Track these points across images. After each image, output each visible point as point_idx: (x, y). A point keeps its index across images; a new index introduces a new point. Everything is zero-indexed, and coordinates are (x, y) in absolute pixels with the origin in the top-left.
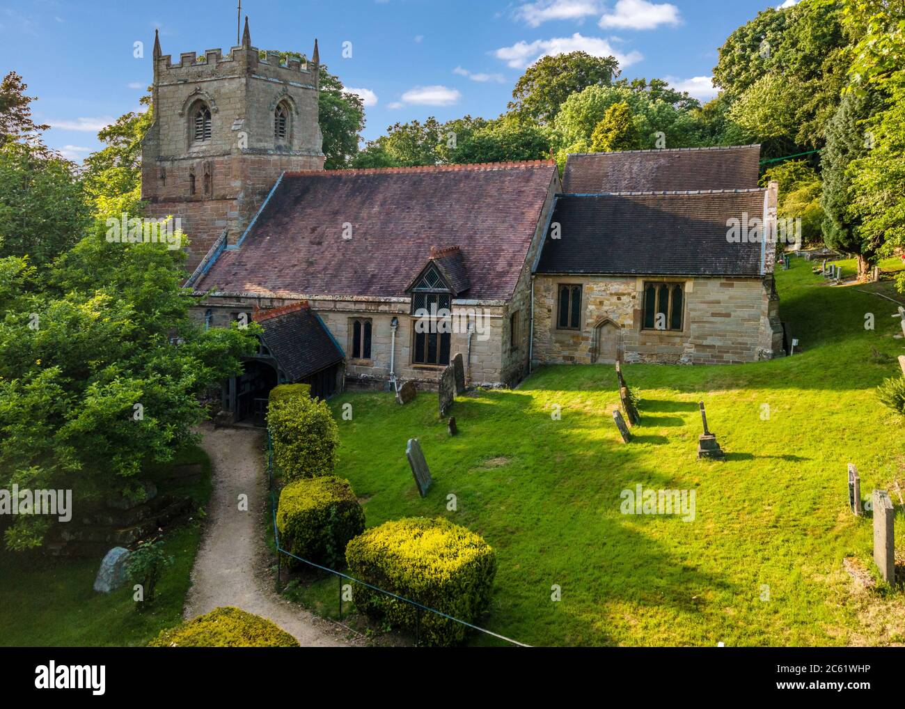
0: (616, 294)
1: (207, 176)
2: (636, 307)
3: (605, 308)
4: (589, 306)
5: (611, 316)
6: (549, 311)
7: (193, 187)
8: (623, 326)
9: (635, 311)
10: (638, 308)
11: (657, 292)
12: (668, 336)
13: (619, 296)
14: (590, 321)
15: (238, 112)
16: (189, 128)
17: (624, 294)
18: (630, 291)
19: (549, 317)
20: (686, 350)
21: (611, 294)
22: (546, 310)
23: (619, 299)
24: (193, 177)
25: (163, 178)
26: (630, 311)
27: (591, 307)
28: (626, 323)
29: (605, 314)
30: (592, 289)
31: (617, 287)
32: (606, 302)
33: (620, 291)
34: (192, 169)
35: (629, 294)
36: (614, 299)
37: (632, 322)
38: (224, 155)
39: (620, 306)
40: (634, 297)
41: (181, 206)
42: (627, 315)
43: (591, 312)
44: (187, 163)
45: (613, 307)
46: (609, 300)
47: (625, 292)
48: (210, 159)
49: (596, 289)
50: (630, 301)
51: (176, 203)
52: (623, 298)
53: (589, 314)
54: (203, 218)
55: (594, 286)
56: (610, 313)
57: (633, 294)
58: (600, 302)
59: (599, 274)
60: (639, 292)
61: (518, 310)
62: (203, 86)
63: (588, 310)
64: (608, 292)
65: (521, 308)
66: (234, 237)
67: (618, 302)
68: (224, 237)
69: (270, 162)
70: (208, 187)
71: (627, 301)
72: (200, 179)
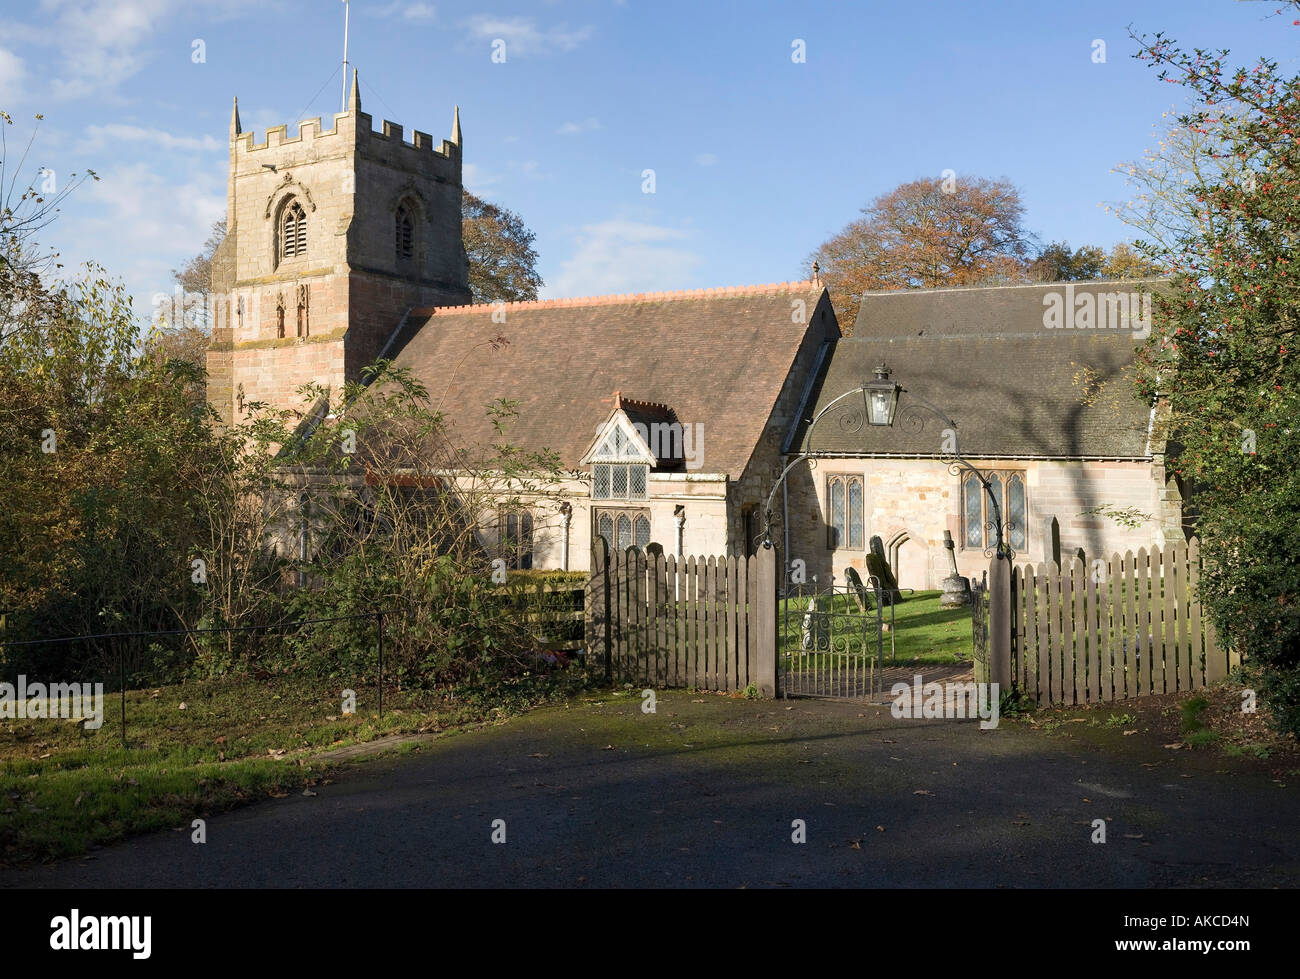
0: (919, 489)
1: (300, 307)
2: (951, 511)
3: (900, 513)
4: (876, 510)
5: (912, 527)
6: (815, 518)
7: (282, 327)
8: (932, 542)
9: (949, 517)
10: (954, 512)
13: (922, 492)
15: (344, 209)
16: (276, 238)
17: (930, 490)
18: (938, 484)
19: (814, 529)
21: (910, 489)
22: (811, 514)
23: (922, 497)
24: (281, 310)
26: (941, 517)
27: (879, 511)
28: (935, 537)
29: (901, 523)
30: (878, 479)
31: (918, 476)
32: (902, 503)
33: (924, 485)
34: (281, 297)
35: (938, 489)
36: (914, 498)
38: (324, 275)
39: (924, 508)
40: (946, 495)
41: (265, 355)
42: (936, 523)
43: (879, 519)
44: (274, 289)
45: (912, 511)
46: (905, 499)
47: (931, 486)
48: (305, 282)
49: (885, 481)
50: (940, 501)
51: (259, 351)
52: (929, 495)
53: (876, 523)
54: (296, 372)
55: (883, 476)
56: (909, 522)
57: (945, 489)
58: (893, 502)
59: (888, 455)
60: (953, 486)
61: (758, 504)
62: (296, 173)
63: (874, 516)
64: (905, 486)
65: (763, 502)
66: (338, 399)
67: (920, 502)
68: (326, 398)
69: (388, 291)
70: (302, 325)
71: (937, 500)
72: (291, 313)
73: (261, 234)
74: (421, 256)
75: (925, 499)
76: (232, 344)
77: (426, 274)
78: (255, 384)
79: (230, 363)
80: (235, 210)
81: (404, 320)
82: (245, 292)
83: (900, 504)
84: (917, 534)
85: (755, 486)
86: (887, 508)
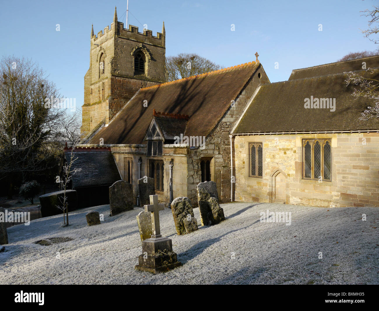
0: (283, 149)
1: (103, 90)
2: (297, 160)
3: (276, 161)
4: (267, 159)
5: (281, 167)
6: (244, 163)
7: (99, 97)
8: (289, 175)
9: (296, 163)
10: (299, 160)
11: (311, 147)
13: (285, 151)
14: (268, 171)
15: (112, 55)
16: (99, 68)
17: (288, 149)
18: (292, 146)
19: (243, 168)
20: (334, 197)
21: (280, 149)
22: (242, 162)
23: (285, 153)
24: (99, 91)
25: (92, 93)
26: (293, 163)
28: (290, 173)
29: (276, 165)
30: (267, 145)
31: (284, 143)
32: (277, 156)
33: (286, 147)
34: (99, 87)
35: (292, 149)
36: (282, 153)
37: (294, 172)
39: (286, 158)
40: (295, 152)
41: (96, 106)
42: (291, 166)
43: (268, 164)
44: (98, 85)
45: (281, 159)
46: (278, 154)
47: (289, 147)
48: (104, 81)
49: (270, 145)
50: (293, 155)
51: (95, 106)
52: (288, 152)
53: (267, 165)
54: (102, 112)
55: (270, 143)
56: (280, 165)
57: (295, 149)
58: (273, 156)
59: (271, 133)
60: (298, 147)
61: (212, 157)
62: (103, 45)
63: (266, 162)
64: (278, 148)
65: (216, 156)
66: (108, 120)
67: (284, 155)
68: (105, 120)
69: (130, 82)
70: (103, 96)
71: (291, 155)
72: (101, 92)
73: (96, 67)
75: (286, 154)
76: (90, 104)
77: (149, 77)
78: (94, 117)
79: (89, 110)
80: (91, 61)
81: (137, 92)
82: (93, 87)
83: (276, 157)
84: (283, 171)
85: (210, 149)
86: (271, 158)
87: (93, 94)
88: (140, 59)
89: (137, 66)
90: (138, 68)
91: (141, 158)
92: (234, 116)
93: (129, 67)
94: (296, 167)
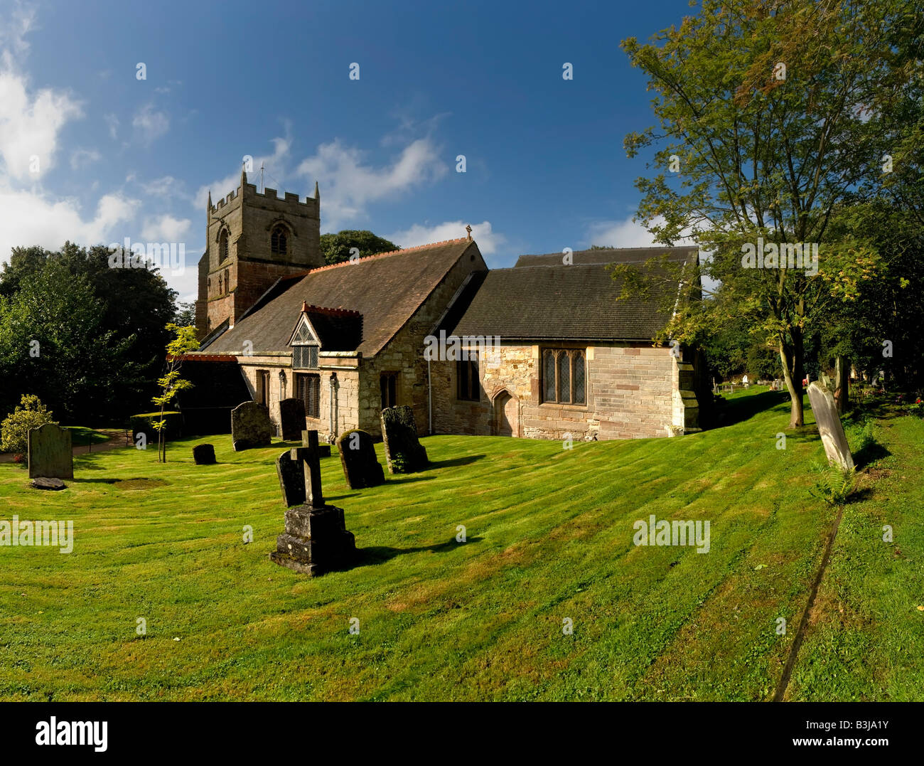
0: (513, 361)
1: (225, 279)
2: (534, 377)
3: (501, 378)
4: (486, 375)
5: (509, 388)
6: (449, 380)
7: (221, 290)
8: (521, 397)
9: (532, 381)
10: (536, 377)
11: (556, 360)
12: (570, 410)
13: (515, 363)
14: (488, 391)
15: (239, 231)
17: (520, 362)
18: (526, 358)
19: (449, 387)
20: (591, 427)
21: (507, 362)
22: (446, 379)
23: (515, 367)
24: (220, 282)
25: (210, 285)
26: (528, 381)
27: (488, 376)
28: (524, 394)
29: (502, 384)
31: (512, 353)
32: (503, 371)
33: (517, 359)
34: (221, 276)
35: (526, 361)
36: (510, 368)
37: (530, 394)
38: (233, 264)
39: (516, 374)
40: (531, 365)
41: (216, 302)
42: (525, 385)
43: (488, 381)
44: (219, 273)
45: (509, 376)
46: (505, 369)
47: (521, 360)
48: (227, 268)
50: (527, 370)
51: (214, 302)
52: (520, 366)
53: (486, 383)
54: (225, 310)
56: (507, 383)
57: (530, 361)
58: (497, 370)
60: (536, 359)
61: (400, 371)
62: (225, 219)
63: (485, 379)
64: (504, 359)
65: (405, 370)
66: (232, 320)
67: (514, 370)
68: (228, 320)
69: (265, 269)
70: (227, 288)
71: (525, 369)
72: (223, 283)
74: (291, 252)
75: (518, 368)
76: (207, 299)
77: (293, 261)
78: (213, 316)
79: (206, 309)
81: (277, 282)
82: (211, 277)
83: (501, 372)
84: (512, 391)
85: (395, 360)
86: (493, 374)
87: (212, 287)
88: (279, 235)
89: (277, 245)
90: (277, 248)
91: (283, 371)
92: (432, 314)
93: (263, 247)
94: (532, 387)
